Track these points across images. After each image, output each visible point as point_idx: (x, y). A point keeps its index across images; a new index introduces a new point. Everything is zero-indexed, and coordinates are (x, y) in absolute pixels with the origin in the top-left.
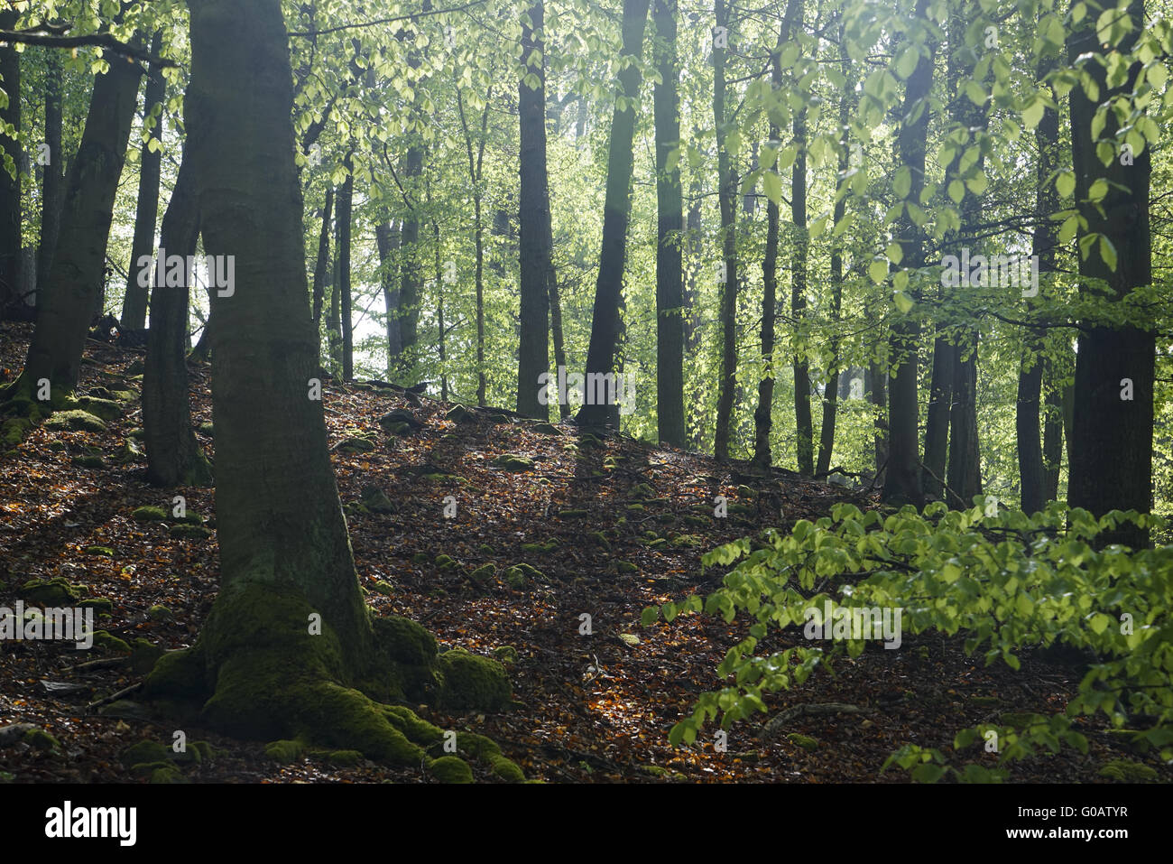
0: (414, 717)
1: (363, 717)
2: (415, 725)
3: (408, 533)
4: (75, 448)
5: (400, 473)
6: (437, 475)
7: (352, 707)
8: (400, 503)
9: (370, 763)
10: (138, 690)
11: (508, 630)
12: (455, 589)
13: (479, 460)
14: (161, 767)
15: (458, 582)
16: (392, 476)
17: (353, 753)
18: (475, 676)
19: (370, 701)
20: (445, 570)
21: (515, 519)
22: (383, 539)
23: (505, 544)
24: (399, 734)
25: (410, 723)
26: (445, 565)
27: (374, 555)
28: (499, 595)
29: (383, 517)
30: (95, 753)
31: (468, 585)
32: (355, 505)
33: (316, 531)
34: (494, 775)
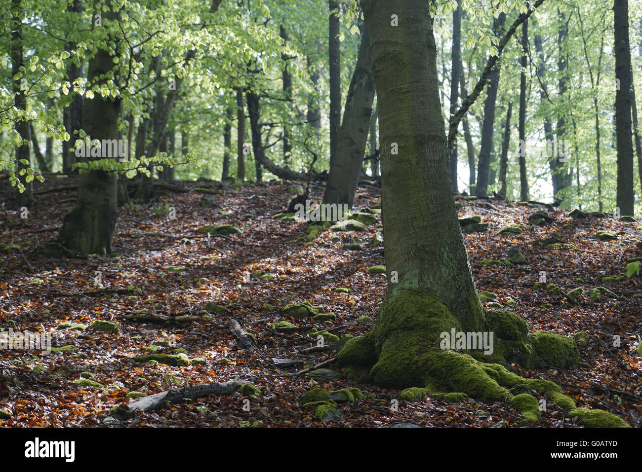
0: (504, 370)
1: (470, 371)
2: (504, 375)
3: (533, 274)
4: (345, 240)
5: (535, 244)
6: (557, 244)
7: (463, 365)
8: (531, 259)
9: (472, 401)
10: (333, 362)
11: (586, 324)
12: (557, 303)
13: (584, 236)
14: (322, 404)
15: (559, 299)
16: (531, 246)
17: (461, 394)
18: (553, 347)
19: (476, 361)
20: (552, 292)
21: (600, 264)
22: (517, 278)
23: (592, 278)
24: (493, 381)
25: (502, 375)
26: (552, 290)
27: (509, 287)
28: (584, 306)
29: (519, 266)
30: (283, 398)
31: (565, 301)
32: (503, 261)
33: (445, 255)
34: (555, 406)
